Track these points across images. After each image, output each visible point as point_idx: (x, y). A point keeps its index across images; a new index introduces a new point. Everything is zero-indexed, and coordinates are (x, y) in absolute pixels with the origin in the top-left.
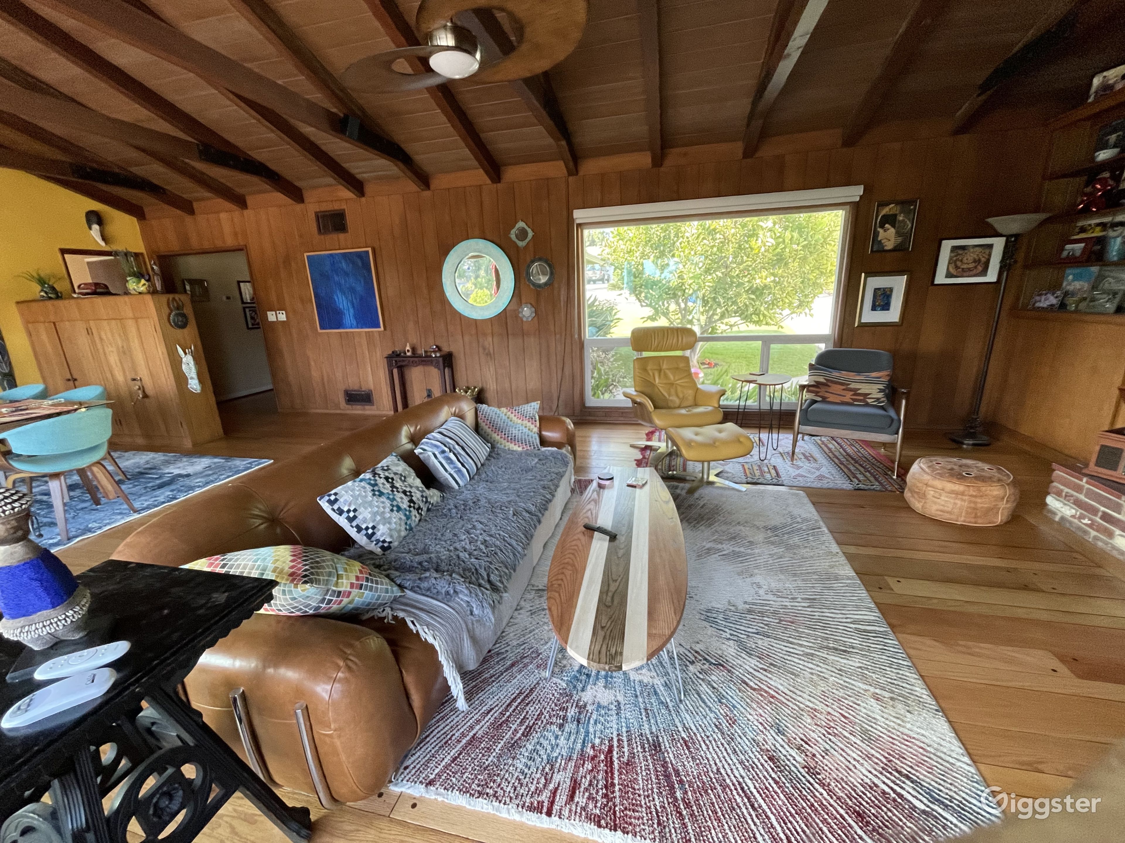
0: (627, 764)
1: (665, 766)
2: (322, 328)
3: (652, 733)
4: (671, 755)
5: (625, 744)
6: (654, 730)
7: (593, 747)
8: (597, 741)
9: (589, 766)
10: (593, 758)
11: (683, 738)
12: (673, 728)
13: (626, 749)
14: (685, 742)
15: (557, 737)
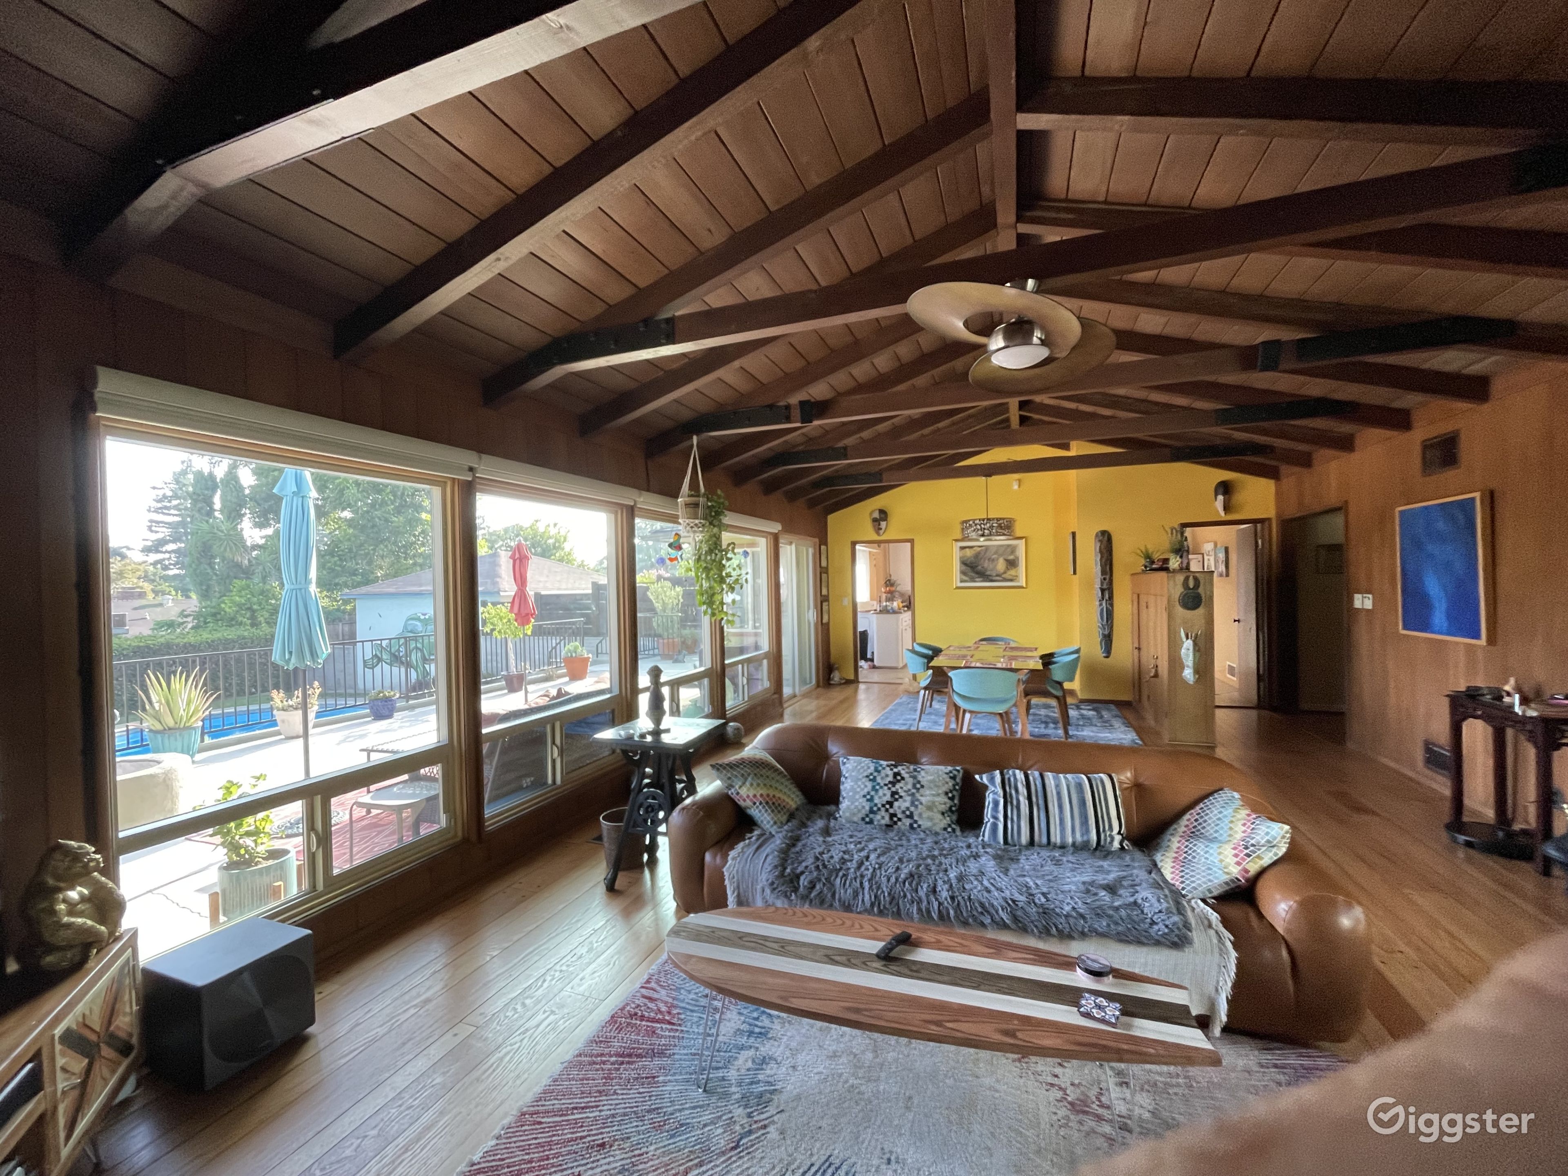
0: (654, 1032)
1: (639, 1056)
2: (1405, 627)
3: (674, 1054)
4: (647, 1063)
5: (672, 1034)
6: (676, 1056)
7: (679, 1014)
8: (682, 1016)
9: (664, 1009)
10: (669, 1013)
11: (658, 1077)
12: (672, 1072)
13: (667, 1033)
14: (654, 1077)
15: (696, 993)
